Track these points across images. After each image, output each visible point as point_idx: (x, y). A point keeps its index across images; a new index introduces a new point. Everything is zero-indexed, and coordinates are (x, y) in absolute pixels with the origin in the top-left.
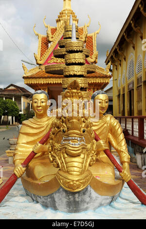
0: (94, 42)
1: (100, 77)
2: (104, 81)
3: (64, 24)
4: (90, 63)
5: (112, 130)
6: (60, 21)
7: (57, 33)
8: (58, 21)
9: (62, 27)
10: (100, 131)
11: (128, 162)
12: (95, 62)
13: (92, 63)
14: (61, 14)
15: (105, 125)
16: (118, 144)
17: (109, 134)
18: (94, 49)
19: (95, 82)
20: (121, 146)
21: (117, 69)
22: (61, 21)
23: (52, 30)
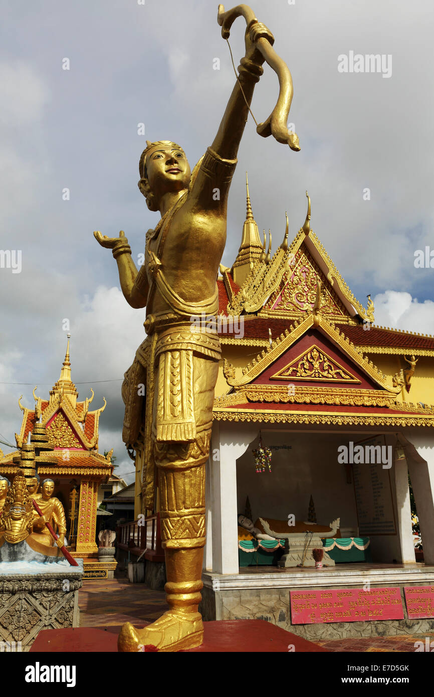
0: (95, 422)
1: (99, 468)
2: (104, 473)
3: (59, 398)
4: (88, 449)
5: (56, 510)
6: (54, 393)
7: (48, 409)
8: (52, 394)
9: (56, 402)
10: (46, 510)
11: (64, 534)
12: (95, 448)
13: (91, 449)
14: (56, 385)
15: (51, 506)
16: (59, 521)
17: (53, 513)
18: (95, 431)
19: (91, 473)
20: (61, 522)
21: (140, 456)
22: (56, 394)
23: (42, 404)
